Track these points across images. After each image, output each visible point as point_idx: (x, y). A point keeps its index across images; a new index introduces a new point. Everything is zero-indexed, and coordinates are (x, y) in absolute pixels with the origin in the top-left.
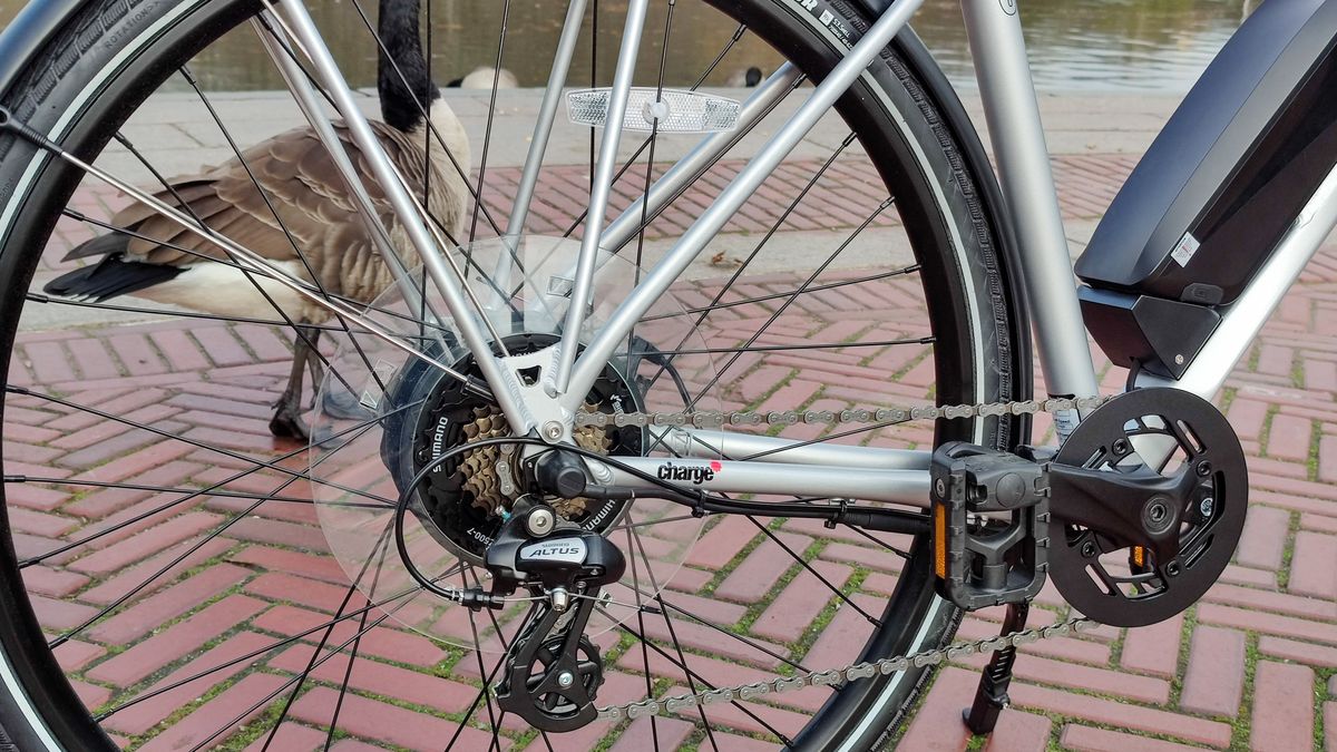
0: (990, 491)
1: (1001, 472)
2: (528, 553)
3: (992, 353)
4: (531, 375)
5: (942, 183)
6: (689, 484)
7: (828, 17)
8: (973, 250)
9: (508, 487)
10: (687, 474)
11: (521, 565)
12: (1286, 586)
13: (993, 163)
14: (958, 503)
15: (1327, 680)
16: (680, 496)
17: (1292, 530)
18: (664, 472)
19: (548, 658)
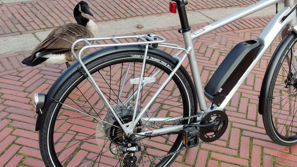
0: (191, 135)
1: (193, 132)
2: (128, 149)
3: (192, 106)
4: (127, 126)
5: (185, 85)
6: (149, 135)
7: (168, 65)
8: (189, 93)
9: (124, 138)
10: (149, 133)
11: (127, 151)
12: (238, 111)
13: (193, 82)
14: (187, 136)
15: (242, 132)
16: (147, 137)
17: (240, 97)
18: (146, 134)
19: (129, 159)
